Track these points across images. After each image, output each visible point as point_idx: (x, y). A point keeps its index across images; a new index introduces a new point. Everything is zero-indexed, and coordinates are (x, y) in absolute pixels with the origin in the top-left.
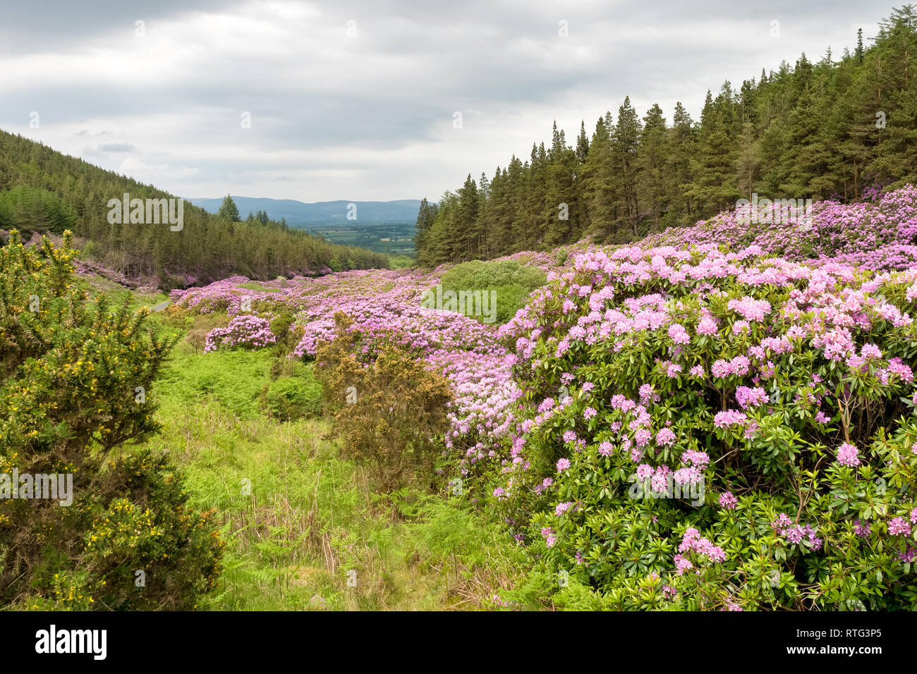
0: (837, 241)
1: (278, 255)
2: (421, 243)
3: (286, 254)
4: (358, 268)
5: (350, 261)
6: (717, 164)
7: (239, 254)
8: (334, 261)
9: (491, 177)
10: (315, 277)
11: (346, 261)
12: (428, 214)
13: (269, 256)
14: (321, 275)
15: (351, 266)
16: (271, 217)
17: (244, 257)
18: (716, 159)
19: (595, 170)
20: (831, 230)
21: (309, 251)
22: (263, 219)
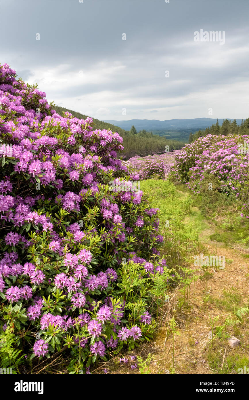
1: (149, 147)
3: (151, 146)
4: (177, 149)
5: (174, 147)
7: (137, 148)
10: (160, 154)
11: (172, 147)
14: (163, 153)
15: (174, 149)
17: (139, 149)
21: (159, 145)
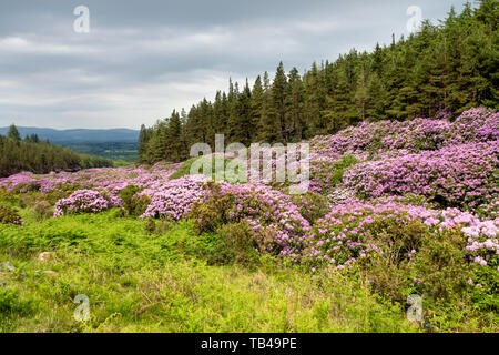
0: (438, 139)
1: (49, 158)
2: (143, 150)
3: (53, 158)
4: (96, 167)
6: (344, 99)
7: (25, 158)
8: (82, 163)
9: (187, 111)
11: (88, 163)
12: (145, 134)
13: (43, 160)
14: (75, 171)
15: (92, 165)
16: (40, 138)
17: (28, 161)
18: (343, 96)
19: (260, 105)
20: (433, 133)
21: (67, 157)
22: (35, 139)
